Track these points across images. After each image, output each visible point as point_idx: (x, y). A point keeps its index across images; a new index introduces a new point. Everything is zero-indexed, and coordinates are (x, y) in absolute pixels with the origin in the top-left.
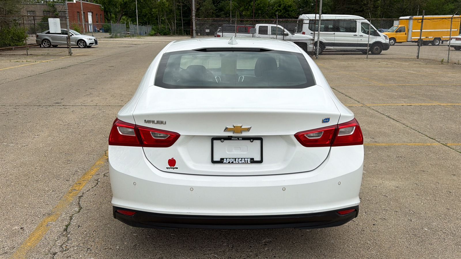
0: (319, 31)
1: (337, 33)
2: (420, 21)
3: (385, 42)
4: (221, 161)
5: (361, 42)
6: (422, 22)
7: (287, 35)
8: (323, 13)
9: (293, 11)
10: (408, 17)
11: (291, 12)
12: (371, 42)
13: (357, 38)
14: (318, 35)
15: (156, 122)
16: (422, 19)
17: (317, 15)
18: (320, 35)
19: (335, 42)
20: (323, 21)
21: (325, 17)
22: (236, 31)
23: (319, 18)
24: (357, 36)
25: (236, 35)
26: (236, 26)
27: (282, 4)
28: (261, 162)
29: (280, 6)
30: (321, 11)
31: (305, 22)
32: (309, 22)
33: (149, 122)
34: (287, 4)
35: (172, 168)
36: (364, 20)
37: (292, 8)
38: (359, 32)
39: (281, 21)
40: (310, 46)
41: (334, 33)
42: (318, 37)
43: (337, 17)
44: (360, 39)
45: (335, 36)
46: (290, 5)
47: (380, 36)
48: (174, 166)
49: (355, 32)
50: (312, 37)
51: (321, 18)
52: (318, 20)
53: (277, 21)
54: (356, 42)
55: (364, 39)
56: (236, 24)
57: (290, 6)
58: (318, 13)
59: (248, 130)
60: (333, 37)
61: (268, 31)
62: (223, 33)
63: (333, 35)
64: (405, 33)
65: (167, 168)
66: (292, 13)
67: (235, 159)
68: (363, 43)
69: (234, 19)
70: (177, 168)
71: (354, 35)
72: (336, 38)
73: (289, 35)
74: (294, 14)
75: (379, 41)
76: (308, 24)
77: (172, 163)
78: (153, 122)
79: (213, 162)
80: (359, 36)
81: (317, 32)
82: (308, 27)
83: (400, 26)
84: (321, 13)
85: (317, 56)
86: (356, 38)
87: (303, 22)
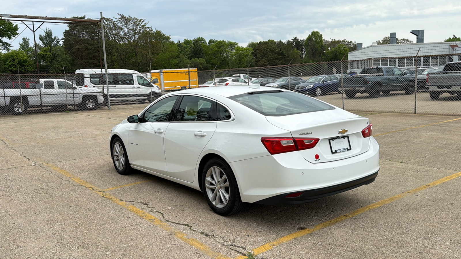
0: (108, 84)
1: (117, 85)
2: (187, 73)
3: (159, 92)
4: (336, 152)
5: (139, 92)
6: (189, 74)
7: (76, 88)
8: (108, 68)
9: (30, 66)
10: (158, 71)
11: (28, 66)
12: (148, 92)
13: (136, 90)
14: (107, 88)
15: (306, 133)
16: (189, 72)
17: (103, 69)
18: (109, 88)
19: (117, 94)
20: (110, 75)
21: (111, 71)
22: (20, 86)
23: (105, 72)
24: (135, 88)
25: (20, 91)
26: (20, 82)
27: (15, 59)
28: (350, 149)
29: (14, 60)
30: (106, 66)
31: (86, 76)
32: (90, 76)
33: (302, 134)
34: (22, 58)
35: (317, 160)
36: (139, 74)
37: (28, 62)
38: (136, 85)
39: (69, 75)
40: (99, 98)
41: (115, 85)
42: (107, 89)
43: (115, 71)
44: (138, 90)
45: (116, 88)
46: (26, 59)
47: (154, 87)
48: (318, 159)
49: (133, 84)
50: (102, 90)
51: (108, 72)
52: (105, 74)
53: (65, 75)
54: (135, 93)
55: (141, 90)
56: (19, 79)
57: (25, 61)
58: (104, 68)
59: (347, 131)
60: (115, 90)
61: (55, 86)
62: (5, 90)
63: (114, 87)
64: (158, 84)
65: (315, 161)
66: (29, 68)
67: (341, 149)
68: (141, 93)
69: (17, 74)
70: (320, 160)
71: (133, 87)
72: (117, 90)
73: (77, 89)
74: (31, 69)
75: (154, 91)
76: (89, 78)
77: (317, 157)
78: (305, 134)
79: (333, 153)
80: (137, 88)
81: (105, 85)
82: (90, 80)
83: (153, 78)
84: (107, 69)
85: (109, 107)
86: (134, 90)
87: (84, 76)
